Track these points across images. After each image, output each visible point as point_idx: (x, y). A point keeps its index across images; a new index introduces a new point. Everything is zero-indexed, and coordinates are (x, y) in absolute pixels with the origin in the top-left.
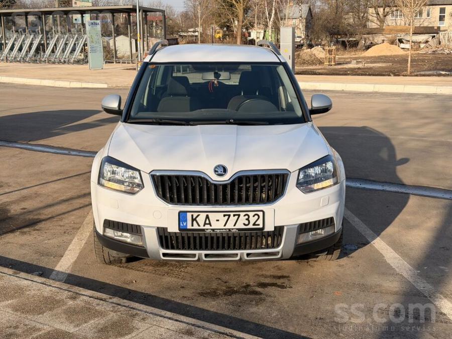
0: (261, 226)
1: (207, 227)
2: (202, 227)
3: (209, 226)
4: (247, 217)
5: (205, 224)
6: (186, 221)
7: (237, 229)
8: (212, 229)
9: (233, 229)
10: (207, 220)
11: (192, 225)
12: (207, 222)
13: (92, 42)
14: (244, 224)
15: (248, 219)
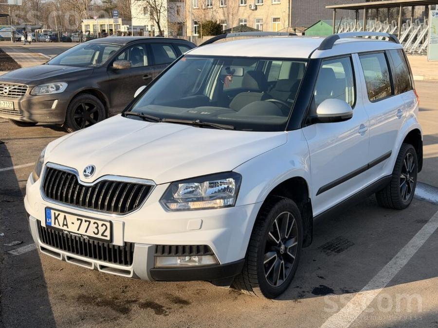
0: (108, 238)
1: (65, 228)
2: (61, 227)
3: (66, 227)
4: (96, 225)
5: (64, 225)
6: (50, 218)
7: (88, 236)
8: (68, 231)
9: (84, 235)
10: (65, 221)
11: (55, 224)
12: (65, 223)
13: (435, 32)
14: (94, 232)
15: (97, 228)
